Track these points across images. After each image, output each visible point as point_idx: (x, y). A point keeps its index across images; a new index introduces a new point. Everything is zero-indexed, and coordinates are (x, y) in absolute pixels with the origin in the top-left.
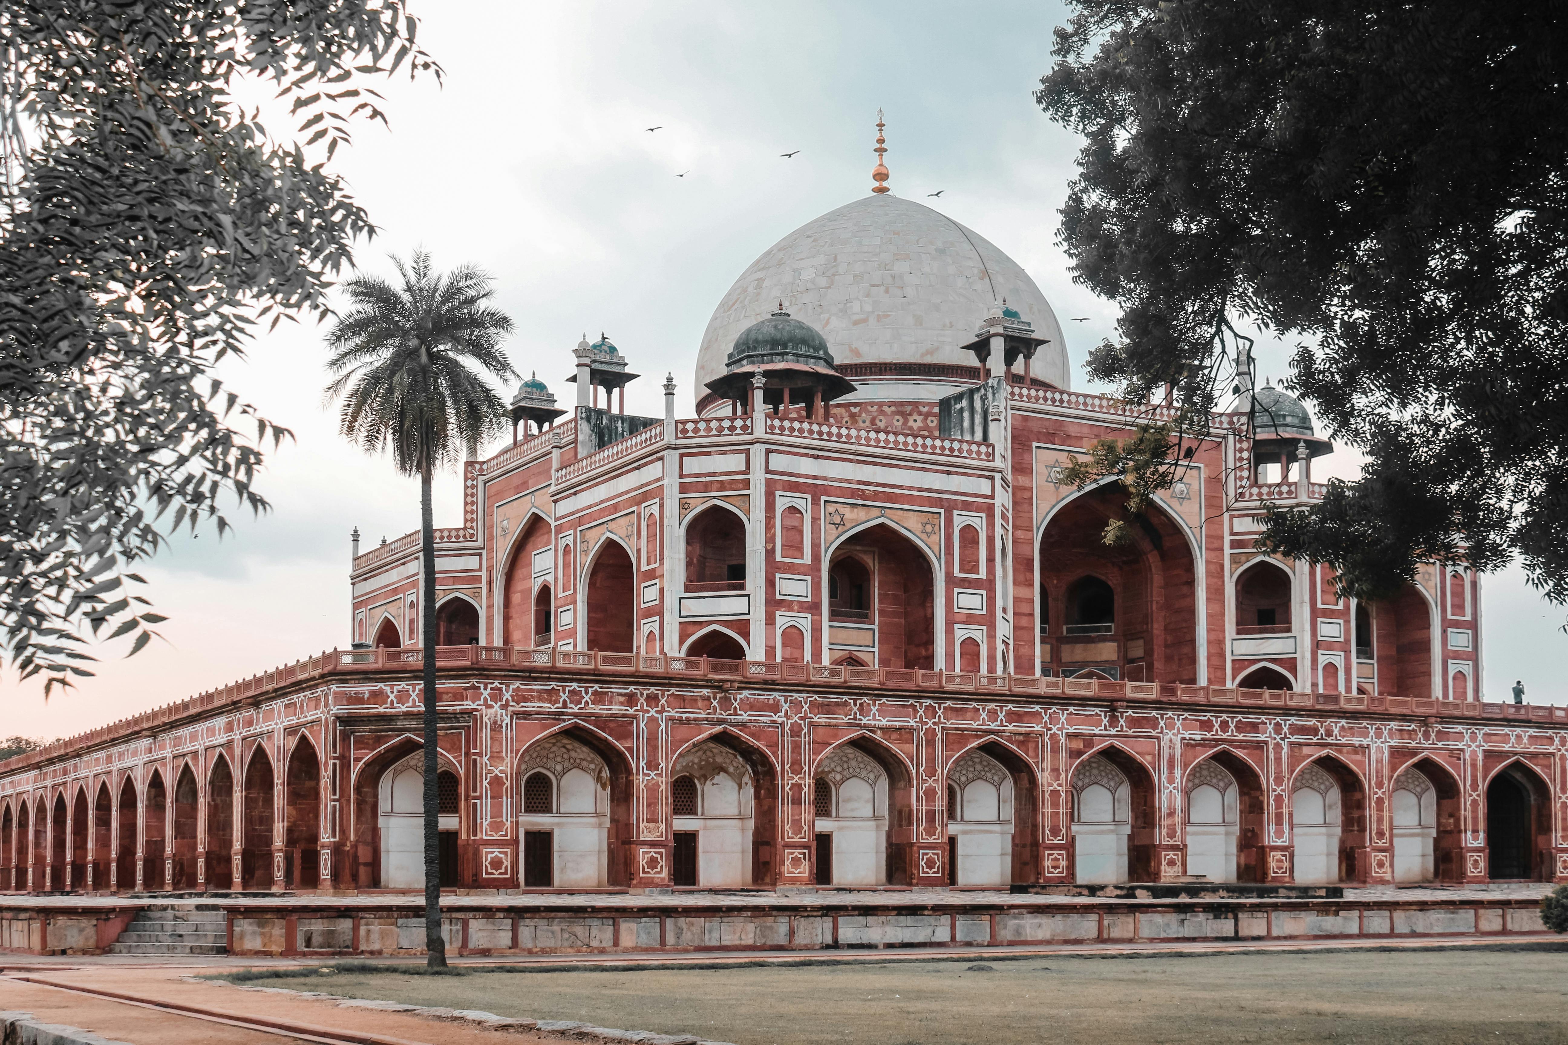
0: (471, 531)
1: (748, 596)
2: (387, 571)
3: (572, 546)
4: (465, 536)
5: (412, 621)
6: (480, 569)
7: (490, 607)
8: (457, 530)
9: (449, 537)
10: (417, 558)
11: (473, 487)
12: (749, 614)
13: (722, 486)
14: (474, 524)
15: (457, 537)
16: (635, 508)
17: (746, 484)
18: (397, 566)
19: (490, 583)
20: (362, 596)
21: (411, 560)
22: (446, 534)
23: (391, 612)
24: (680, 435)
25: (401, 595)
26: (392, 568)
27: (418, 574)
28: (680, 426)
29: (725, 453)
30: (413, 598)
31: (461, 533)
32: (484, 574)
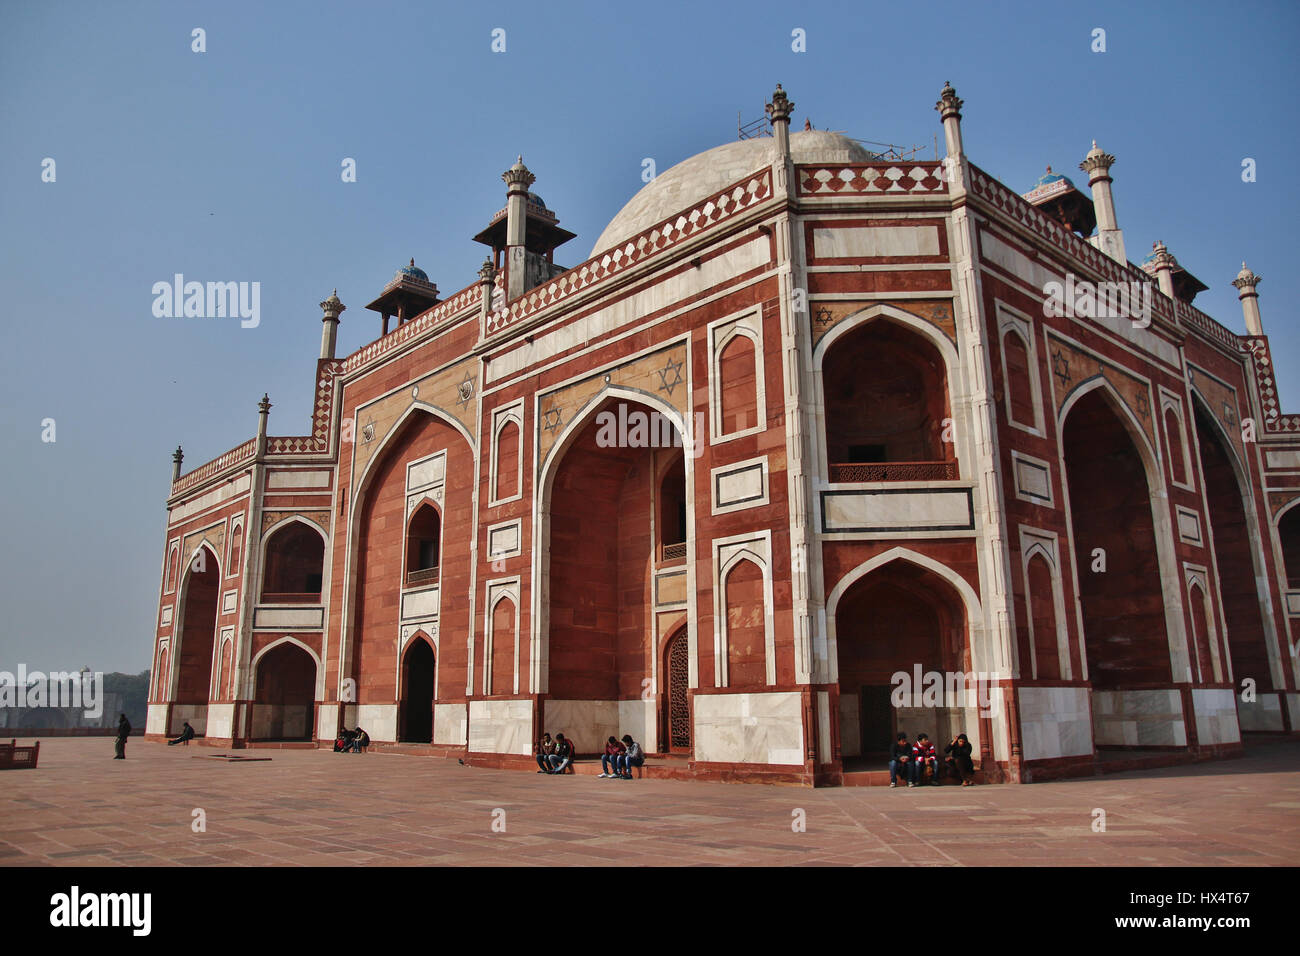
0: (322, 441)
1: (968, 491)
2: (210, 491)
3: (521, 424)
4: (312, 447)
5: (235, 551)
6: (330, 488)
7: (340, 534)
8: (304, 439)
9: (293, 447)
10: (249, 472)
11: (327, 388)
12: (972, 526)
13: (895, 281)
14: (326, 433)
15: (303, 447)
16: (688, 335)
17: (944, 280)
18: (223, 485)
19: (343, 504)
20: (179, 522)
21: (242, 475)
22: (288, 443)
23: (211, 540)
24: (804, 190)
25: (225, 519)
26: (216, 488)
27: (249, 491)
28: (804, 176)
29: (898, 223)
30: (240, 521)
31: (308, 443)
32: (335, 494)
